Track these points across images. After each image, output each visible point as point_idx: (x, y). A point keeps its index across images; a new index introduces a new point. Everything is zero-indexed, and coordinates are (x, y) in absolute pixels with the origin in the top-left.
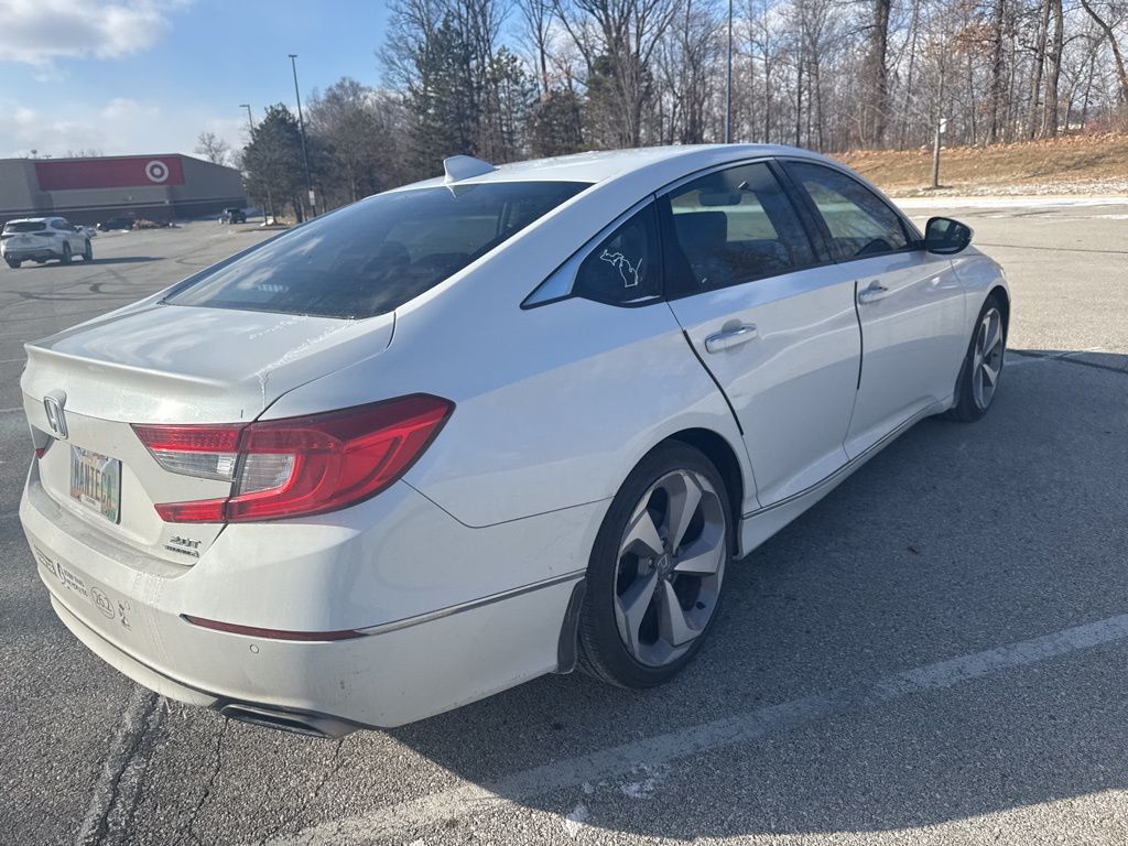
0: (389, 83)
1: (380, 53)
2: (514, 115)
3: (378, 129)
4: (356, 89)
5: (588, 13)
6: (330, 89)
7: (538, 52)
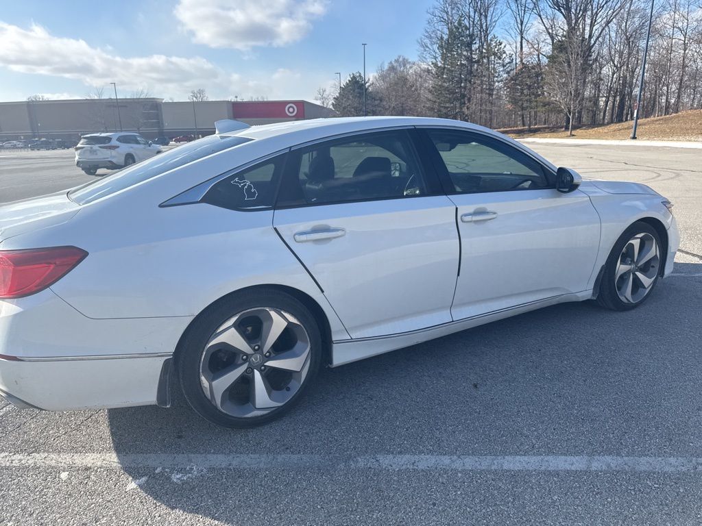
0: (423, 59)
1: (420, 41)
2: (496, 79)
3: (412, 87)
4: (405, 62)
5: (556, 11)
6: (391, 63)
7: (519, 39)
